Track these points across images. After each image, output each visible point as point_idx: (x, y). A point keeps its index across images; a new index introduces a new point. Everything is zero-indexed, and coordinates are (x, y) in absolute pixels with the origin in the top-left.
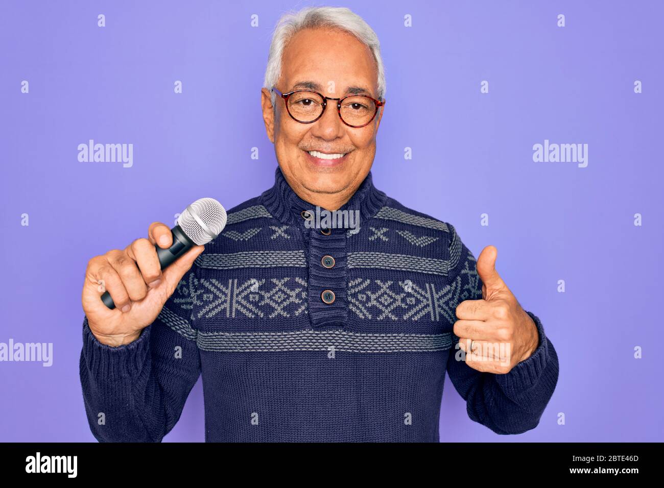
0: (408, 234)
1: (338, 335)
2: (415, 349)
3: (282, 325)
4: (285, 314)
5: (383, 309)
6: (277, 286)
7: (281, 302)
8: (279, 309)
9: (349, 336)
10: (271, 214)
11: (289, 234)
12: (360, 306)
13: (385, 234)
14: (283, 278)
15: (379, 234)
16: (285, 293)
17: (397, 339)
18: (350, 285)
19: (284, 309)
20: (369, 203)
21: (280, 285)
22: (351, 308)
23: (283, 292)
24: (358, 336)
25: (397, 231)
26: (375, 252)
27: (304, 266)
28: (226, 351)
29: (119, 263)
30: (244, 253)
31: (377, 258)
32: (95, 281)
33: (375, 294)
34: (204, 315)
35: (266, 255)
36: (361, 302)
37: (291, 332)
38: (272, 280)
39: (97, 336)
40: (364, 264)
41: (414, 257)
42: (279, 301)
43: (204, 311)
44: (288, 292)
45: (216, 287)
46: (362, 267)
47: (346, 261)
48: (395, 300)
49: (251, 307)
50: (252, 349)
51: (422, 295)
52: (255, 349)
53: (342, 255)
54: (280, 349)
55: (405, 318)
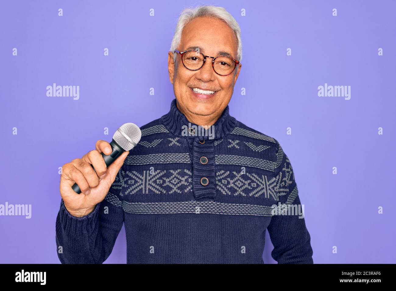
0: (251, 144)
1: (211, 204)
2: (256, 214)
3: (177, 198)
4: (179, 191)
5: (238, 189)
6: (173, 174)
7: (176, 184)
8: (175, 188)
9: (217, 204)
10: (168, 130)
11: (180, 143)
12: (223, 187)
13: (237, 144)
14: (177, 170)
15: (234, 144)
16: (179, 179)
17: (246, 207)
18: (217, 174)
19: (178, 188)
20: (228, 125)
21: (175, 174)
22: (218, 188)
23: (177, 178)
24: (222, 205)
25: (245, 142)
26: (232, 155)
27: (190, 163)
28: (142, 213)
29: (81, 166)
30: (153, 155)
31: (233, 158)
32: (68, 178)
33: (233, 180)
34: (129, 193)
35: (166, 156)
36: (224, 185)
37: (183, 202)
38: (170, 171)
39: (70, 211)
40: (225, 162)
41: (255, 159)
42: (175, 183)
43: (129, 190)
44: (180, 178)
45: (136, 176)
46: (224, 164)
47: (215, 160)
48: (244, 184)
49: (158, 187)
50: (159, 212)
51: (260, 182)
52: (161, 212)
53: (212, 156)
54: (176, 212)
55: (250, 195)
